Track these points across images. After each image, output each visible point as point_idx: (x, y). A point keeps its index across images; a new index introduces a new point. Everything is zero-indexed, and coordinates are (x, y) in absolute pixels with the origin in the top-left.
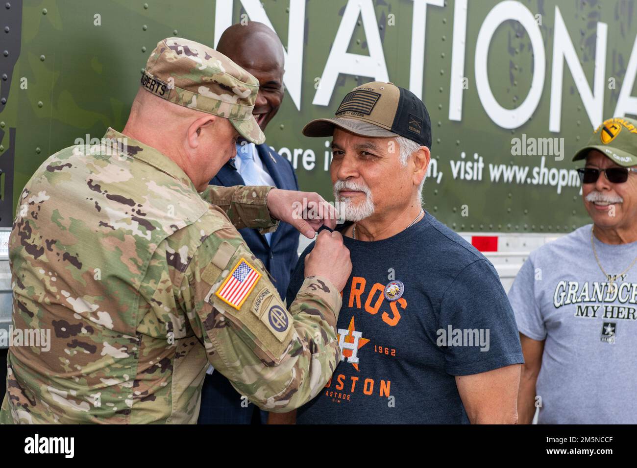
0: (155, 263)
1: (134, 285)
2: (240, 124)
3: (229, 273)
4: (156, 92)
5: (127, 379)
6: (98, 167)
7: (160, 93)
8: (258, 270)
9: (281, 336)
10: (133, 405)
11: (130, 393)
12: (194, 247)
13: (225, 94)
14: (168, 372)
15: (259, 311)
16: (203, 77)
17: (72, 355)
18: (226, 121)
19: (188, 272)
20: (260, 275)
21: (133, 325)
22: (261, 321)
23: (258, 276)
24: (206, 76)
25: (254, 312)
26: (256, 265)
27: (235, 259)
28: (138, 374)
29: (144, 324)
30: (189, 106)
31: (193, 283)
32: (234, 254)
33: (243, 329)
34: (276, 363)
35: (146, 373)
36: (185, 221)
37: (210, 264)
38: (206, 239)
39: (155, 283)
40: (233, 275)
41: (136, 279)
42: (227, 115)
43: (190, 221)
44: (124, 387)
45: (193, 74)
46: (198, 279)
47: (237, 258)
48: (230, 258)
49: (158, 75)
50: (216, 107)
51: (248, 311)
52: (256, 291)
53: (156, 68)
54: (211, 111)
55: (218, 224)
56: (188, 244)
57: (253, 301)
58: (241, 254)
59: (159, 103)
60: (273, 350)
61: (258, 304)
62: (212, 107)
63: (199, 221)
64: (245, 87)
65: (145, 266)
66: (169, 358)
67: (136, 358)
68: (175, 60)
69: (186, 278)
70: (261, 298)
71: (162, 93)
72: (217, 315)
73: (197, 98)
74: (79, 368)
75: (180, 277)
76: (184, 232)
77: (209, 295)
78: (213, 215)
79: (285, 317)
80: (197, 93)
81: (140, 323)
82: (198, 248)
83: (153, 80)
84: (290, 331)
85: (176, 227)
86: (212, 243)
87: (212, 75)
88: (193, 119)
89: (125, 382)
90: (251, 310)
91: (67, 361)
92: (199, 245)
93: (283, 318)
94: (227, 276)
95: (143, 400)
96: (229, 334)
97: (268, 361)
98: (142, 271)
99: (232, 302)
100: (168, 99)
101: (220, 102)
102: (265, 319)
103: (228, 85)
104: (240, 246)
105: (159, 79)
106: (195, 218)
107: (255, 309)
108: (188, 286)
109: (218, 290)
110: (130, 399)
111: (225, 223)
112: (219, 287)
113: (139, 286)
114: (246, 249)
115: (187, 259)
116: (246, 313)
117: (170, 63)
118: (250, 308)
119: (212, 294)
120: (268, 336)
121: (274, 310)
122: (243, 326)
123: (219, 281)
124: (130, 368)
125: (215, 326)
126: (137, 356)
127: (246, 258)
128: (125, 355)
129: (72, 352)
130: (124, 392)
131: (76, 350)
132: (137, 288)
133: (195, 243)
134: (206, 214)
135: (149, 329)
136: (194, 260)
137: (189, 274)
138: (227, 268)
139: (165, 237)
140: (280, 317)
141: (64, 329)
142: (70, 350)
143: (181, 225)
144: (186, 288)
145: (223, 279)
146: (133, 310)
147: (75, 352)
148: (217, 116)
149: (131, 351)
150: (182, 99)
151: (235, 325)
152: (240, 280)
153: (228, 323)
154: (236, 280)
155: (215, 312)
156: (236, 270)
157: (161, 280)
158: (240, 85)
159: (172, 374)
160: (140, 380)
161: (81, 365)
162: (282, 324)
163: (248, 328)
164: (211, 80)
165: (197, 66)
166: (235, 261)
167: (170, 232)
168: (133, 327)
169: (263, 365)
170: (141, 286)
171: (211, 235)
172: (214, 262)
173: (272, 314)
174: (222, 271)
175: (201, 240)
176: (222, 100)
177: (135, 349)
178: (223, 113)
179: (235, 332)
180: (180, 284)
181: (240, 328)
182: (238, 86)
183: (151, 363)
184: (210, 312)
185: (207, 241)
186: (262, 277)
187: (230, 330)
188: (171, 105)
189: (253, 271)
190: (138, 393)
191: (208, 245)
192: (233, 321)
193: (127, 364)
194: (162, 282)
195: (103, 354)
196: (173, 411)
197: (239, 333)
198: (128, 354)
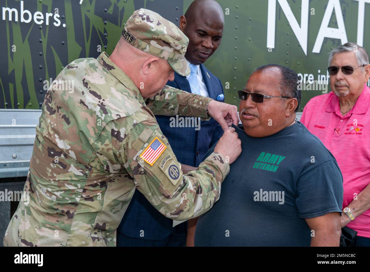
0: (104, 134)
1: (90, 142)
2: (174, 64)
3: (148, 145)
4: (127, 40)
5: (79, 187)
6: (90, 72)
7: (129, 41)
8: (165, 144)
9: (175, 182)
10: (80, 201)
11: (80, 195)
12: (129, 129)
13: (166, 46)
14: (104, 188)
15: (163, 167)
16: (153, 35)
17: (53, 168)
18: (166, 61)
19: (124, 142)
20: (166, 147)
21: (87, 162)
22: (164, 173)
23: (165, 148)
24: (155, 35)
25: (161, 168)
26: (164, 141)
27: (152, 137)
28: (86, 186)
29: (94, 162)
30: (144, 50)
31: (126, 148)
32: (152, 134)
33: (154, 177)
34: (171, 197)
35: (90, 187)
36: (125, 113)
37: (138, 139)
38: (136, 125)
39: (101, 144)
40: (150, 146)
41: (92, 139)
42: (166, 58)
43: (128, 114)
44: (77, 191)
45: (148, 33)
46: (130, 147)
47: (153, 137)
48: (149, 136)
49: (130, 30)
50: (160, 53)
51: (157, 167)
52: (163, 156)
53: (130, 26)
54: (156, 55)
55: (145, 117)
56: (126, 127)
57: (160, 162)
58: (156, 134)
59: (129, 47)
60: (169, 190)
61: (163, 164)
62: (158, 53)
63: (134, 114)
64: (178, 43)
65: (98, 134)
66: (106, 181)
67: (87, 177)
68: (140, 23)
69: (122, 145)
70: (165, 160)
71: (130, 41)
72: (140, 167)
73: (149, 46)
74: (55, 175)
75: (119, 144)
76: (124, 120)
77: (136, 156)
78: (142, 112)
79: (178, 171)
80: (149, 44)
81: (92, 161)
82: (131, 129)
83: (127, 33)
84: (180, 180)
85: (120, 116)
86: (140, 128)
87: (158, 35)
88: (146, 58)
89: (78, 189)
90: (159, 166)
91: (50, 170)
92: (132, 128)
93: (177, 172)
94: (147, 146)
95: (86, 199)
96: (146, 178)
97: (166, 195)
98: (96, 136)
99: (148, 161)
100: (133, 45)
101: (163, 50)
102: (166, 172)
103: (167, 42)
104: (156, 130)
105: (130, 33)
106: (132, 112)
107: (161, 166)
108: (123, 150)
109: (141, 154)
110: (79, 198)
111: (149, 117)
112: (142, 152)
113: (92, 143)
114: (159, 132)
115: (124, 135)
116: (156, 168)
117: (137, 25)
118: (158, 165)
119: (138, 156)
120: (167, 182)
121: (172, 167)
122: (154, 175)
123: (142, 149)
124: (82, 182)
125: (138, 173)
126: (88, 176)
127: (158, 137)
128: (81, 174)
129: (54, 166)
130: (77, 194)
131: (56, 166)
132: (91, 144)
133: (130, 127)
134: (139, 111)
135: (96, 165)
136: (128, 136)
137: (124, 143)
138: (148, 142)
139: (112, 119)
140: (175, 172)
141: (52, 153)
142: (53, 164)
143: (123, 115)
144: (122, 151)
145: (144, 148)
146: (89, 154)
147: (55, 166)
148: (160, 58)
149: (85, 173)
150: (141, 46)
151: (149, 174)
152: (154, 149)
153: (145, 172)
154: (152, 149)
155: (139, 166)
156: (152, 144)
157: (105, 144)
158: (175, 42)
159: (106, 190)
160: (87, 190)
161: (57, 174)
162: (176, 175)
163: (156, 176)
164: (158, 38)
165: (150, 29)
166: (152, 138)
167: (116, 118)
168: (87, 163)
169: (163, 197)
170: (93, 143)
171: (139, 123)
172: (140, 138)
173: (171, 169)
174: (145, 143)
175: (133, 125)
176: (164, 50)
177: (87, 172)
178: (164, 57)
179: (149, 178)
180: (119, 148)
181: (152, 176)
182: (174, 43)
183: (95, 182)
184: (136, 166)
185: (137, 126)
186: (167, 148)
187: (146, 176)
188: (135, 48)
189: (162, 145)
190: (84, 196)
191: (137, 128)
192: (149, 172)
193: (81, 180)
194: (105, 145)
195: (69, 171)
196: (103, 210)
197: (151, 179)
198: (83, 174)
